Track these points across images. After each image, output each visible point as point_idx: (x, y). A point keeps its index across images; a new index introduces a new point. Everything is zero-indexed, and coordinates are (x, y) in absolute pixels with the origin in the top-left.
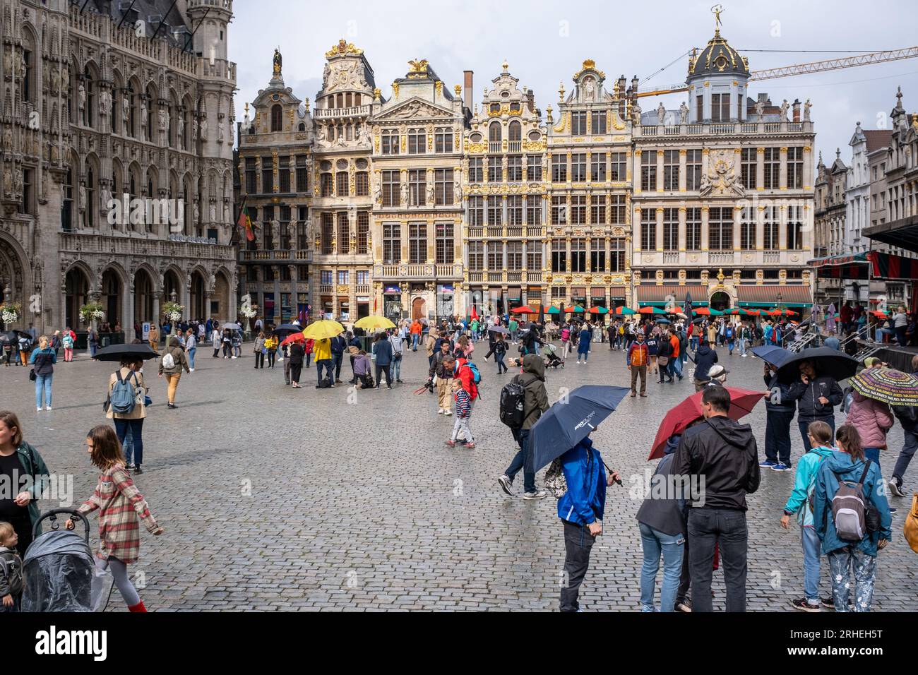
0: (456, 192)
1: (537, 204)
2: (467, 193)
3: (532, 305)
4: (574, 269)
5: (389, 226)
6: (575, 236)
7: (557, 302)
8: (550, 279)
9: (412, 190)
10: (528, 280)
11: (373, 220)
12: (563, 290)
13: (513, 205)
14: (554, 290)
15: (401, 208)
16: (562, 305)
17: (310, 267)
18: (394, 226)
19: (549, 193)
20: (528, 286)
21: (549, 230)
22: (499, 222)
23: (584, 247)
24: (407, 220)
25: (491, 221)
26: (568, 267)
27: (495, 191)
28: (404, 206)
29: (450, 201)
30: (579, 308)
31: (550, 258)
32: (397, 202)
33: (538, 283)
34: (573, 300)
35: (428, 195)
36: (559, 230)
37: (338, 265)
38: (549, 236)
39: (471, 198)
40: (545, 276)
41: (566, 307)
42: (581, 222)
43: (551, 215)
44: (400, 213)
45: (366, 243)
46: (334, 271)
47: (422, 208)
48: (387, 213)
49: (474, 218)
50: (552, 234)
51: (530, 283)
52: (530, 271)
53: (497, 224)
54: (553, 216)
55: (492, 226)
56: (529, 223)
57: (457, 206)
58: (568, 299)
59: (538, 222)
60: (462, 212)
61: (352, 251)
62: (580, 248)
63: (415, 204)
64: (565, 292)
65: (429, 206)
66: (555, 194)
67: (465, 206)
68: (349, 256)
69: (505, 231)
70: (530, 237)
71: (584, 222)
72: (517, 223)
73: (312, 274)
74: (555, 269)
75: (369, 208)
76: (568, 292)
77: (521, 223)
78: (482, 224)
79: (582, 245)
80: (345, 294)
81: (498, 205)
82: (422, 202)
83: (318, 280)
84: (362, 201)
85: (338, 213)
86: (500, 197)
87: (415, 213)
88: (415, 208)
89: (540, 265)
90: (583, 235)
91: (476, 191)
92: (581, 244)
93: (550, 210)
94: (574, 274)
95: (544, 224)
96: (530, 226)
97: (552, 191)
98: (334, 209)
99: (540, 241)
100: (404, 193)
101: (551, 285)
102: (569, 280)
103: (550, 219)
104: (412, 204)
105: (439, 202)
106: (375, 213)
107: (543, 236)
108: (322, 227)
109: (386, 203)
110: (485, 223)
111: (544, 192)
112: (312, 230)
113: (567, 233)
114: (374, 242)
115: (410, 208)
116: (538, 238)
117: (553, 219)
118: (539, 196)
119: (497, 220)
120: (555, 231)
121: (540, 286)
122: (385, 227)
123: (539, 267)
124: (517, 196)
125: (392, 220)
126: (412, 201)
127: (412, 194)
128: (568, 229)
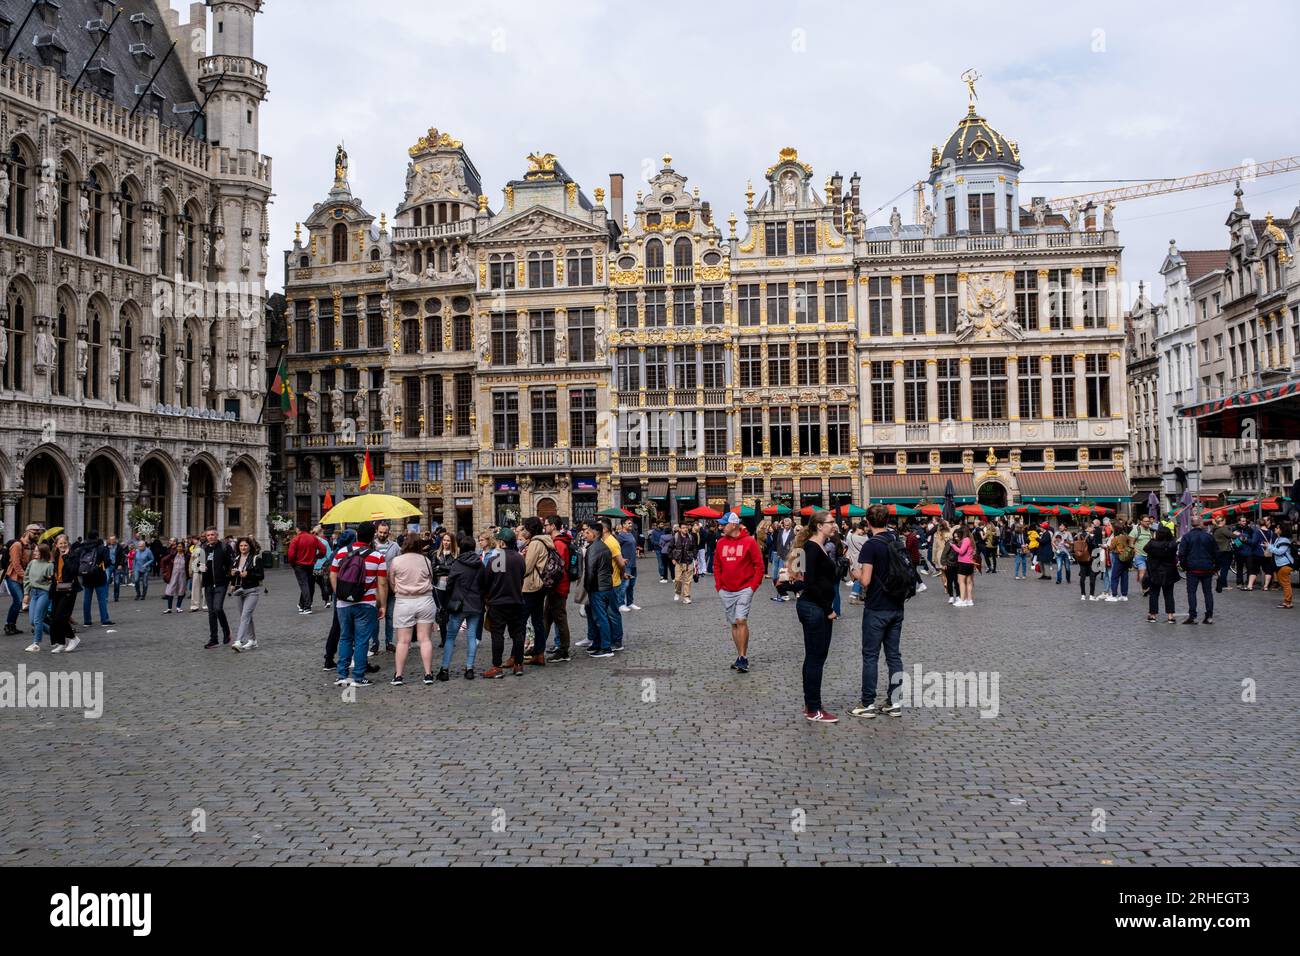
0: (600, 341)
1: (717, 358)
2: (615, 343)
3: (714, 507)
4: (774, 452)
5: (501, 394)
6: (774, 403)
7: (750, 502)
8: (738, 468)
9: (534, 341)
10: (707, 469)
11: (477, 385)
12: (759, 482)
13: (682, 359)
14: (746, 482)
15: (519, 367)
16: (758, 502)
17: (387, 457)
18: (509, 394)
19: (735, 340)
20: (708, 478)
21: (737, 394)
22: (663, 385)
23: (789, 420)
24: (527, 384)
25: (651, 384)
26: (766, 450)
27: (656, 339)
28: (523, 364)
29: (590, 355)
30: (781, 508)
31: (738, 436)
32: (513, 358)
33: (722, 473)
34: (773, 498)
35: (558, 346)
36: (751, 395)
37: (427, 453)
38: (737, 403)
39: (621, 349)
40: (731, 463)
41: (764, 506)
42: (782, 383)
43: (738, 372)
44: (517, 374)
45: (468, 420)
46: (423, 462)
47: (549, 366)
48: (499, 375)
49: (626, 379)
50: (740, 400)
51: (709, 473)
52: (709, 456)
53: (660, 387)
54: (742, 374)
55: (652, 391)
56: (706, 386)
57: (600, 361)
58: (767, 496)
59: (720, 383)
60: (608, 370)
61: (449, 431)
62: (783, 420)
63: (539, 360)
64: (762, 486)
65: (561, 362)
66: (744, 342)
67: (613, 363)
68: (444, 439)
69: (671, 397)
70: (709, 406)
71: (788, 383)
72: (689, 386)
73: (389, 467)
74: (746, 452)
75: (472, 368)
76: (767, 485)
77: (694, 386)
78: (638, 388)
79: (787, 417)
80: (437, 495)
81: (660, 360)
82: (550, 359)
83: (399, 475)
84: (460, 359)
85: (428, 377)
86: (663, 348)
87: (538, 374)
88: (539, 366)
89: (725, 447)
90: (786, 402)
91: (628, 340)
92: (783, 414)
93: (737, 365)
94: (775, 460)
95: (728, 386)
96: (708, 390)
97: (740, 337)
98: (421, 371)
99: (722, 412)
100: (523, 344)
101: (741, 475)
102: (767, 468)
103: (738, 379)
104: (535, 361)
105: (574, 358)
106: (480, 375)
107: (729, 404)
108: (404, 397)
109: (497, 360)
110: (643, 388)
111: (727, 339)
112: (389, 402)
113: (762, 399)
114: (479, 417)
115: (532, 367)
116: (721, 406)
117: (742, 379)
118: (721, 346)
119: (660, 382)
120: (745, 396)
121: (724, 478)
122: (495, 394)
123: (723, 449)
124: (688, 346)
125: (505, 385)
126: (535, 355)
127: (534, 345)
128: (765, 393)
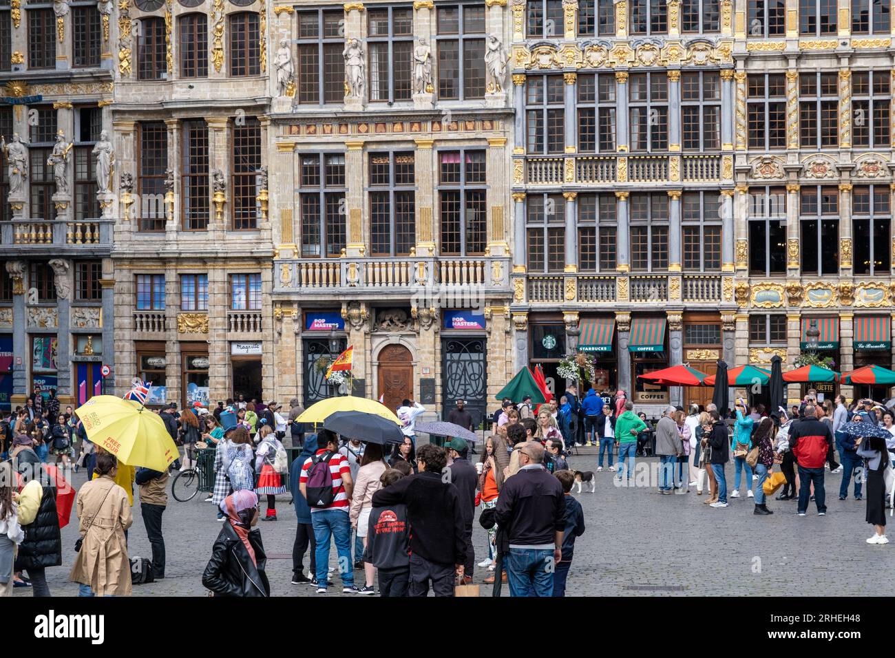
0: (494, 62)
1: (707, 95)
2: (522, 67)
3: (698, 364)
4: (808, 266)
5: (315, 156)
6: (810, 179)
7: (763, 355)
8: (742, 294)
9: (375, 60)
10: (685, 296)
11: (271, 138)
12: (780, 321)
13: (643, 97)
14: (756, 321)
15: (347, 108)
16: (777, 362)
17: (107, 266)
18: (328, 156)
19: (740, 64)
20: (686, 312)
21: (742, 162)
22: (607, 143)
23: (835, 209)
24: (362, 139)
25: (585, 141)
26: (794, 263)
27: (596, 60)
28: (354, 103)
29: (476, 88)
30: (822, 371)
31: (743, 236)
32: (336, 92)
33: (712, 304)
34: (805, 351)
35: (418, 72)
36: (767, 163)
37: (179, 260)
38: (741, 178)
39: (531, 78)
40: (729, 285)
41: (787, 368)
42: (824, 142)
43: (744, 122)
44: (343, 121)
45: (253, 202)
46: (171, 275)
47: (401, 106)
48: (310, 122)
49: (540, 131)
50: (748, 172)
51: (691, 304)
52: (690, 273)
53: (602, 147)
54: (751, 126)
55: (587, 154)
56: (686, 145)
57: (494, 100)
58: (793, 346)
59: (711, 141)
60: (509, 115)
61: (219, 221)
62: (824, 209)
63: (384, 95)
64: (784, 328)
65: (422, 100)
66: (756, 67)
67: (517, 102)
68: (211, 235)
69: (622, 166)
70: (691, 183)
71: (834, 142)
72: (654, 146)
73: (111, 283)
74: (756, 266)
75: (262, 108)
76: (793, 326)
77: (664, 145)
78: (561, 148)
79: (831, 203)
80: (199, 336)
81: (603, 97)
82: (403, 92)
83: (128, 298)
84: (240, 91)
85: (182, 122)
86: (609, 76)
87: (382, 120)
88: (382, 107)
89: (718, 256)
90: (830, 177)
91: (545, 61)
92: (825, 199)
93: (743, 109)
94: (809, 281)
95: (727, 147)
96: (689, 153)
97: (748, 59)
98: (169, 112)
99: (716, 192)
100: (355, 66)
101: (747, 308)
102: (795, 296)
103: (743, 134)
104: (375, 96)
105: (446, 91)
106: (277, 122)
107: (727, 179)
108: (137, 158)
109: (307, 95)
110: (571, 147)
111: (725, 62)
112: (112, 168)
113: (787, 171)
114: (274, 198)
115: (372, 108)
116: (712, 183)
117: (751, 134)
118: (713, 74)
119: (602, 138)
120: (755, 164)
121: (717, 313)
122: (303, 156)
123: (714, 261)
124: (653, 73)
125: (322, 140)
126: (375, 87)
127: (375, 69)
128: (792, 161)
